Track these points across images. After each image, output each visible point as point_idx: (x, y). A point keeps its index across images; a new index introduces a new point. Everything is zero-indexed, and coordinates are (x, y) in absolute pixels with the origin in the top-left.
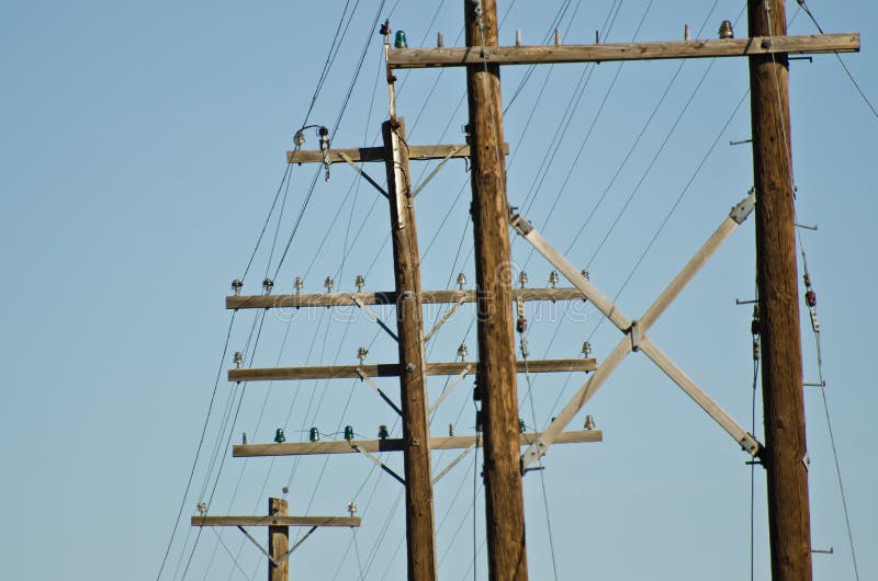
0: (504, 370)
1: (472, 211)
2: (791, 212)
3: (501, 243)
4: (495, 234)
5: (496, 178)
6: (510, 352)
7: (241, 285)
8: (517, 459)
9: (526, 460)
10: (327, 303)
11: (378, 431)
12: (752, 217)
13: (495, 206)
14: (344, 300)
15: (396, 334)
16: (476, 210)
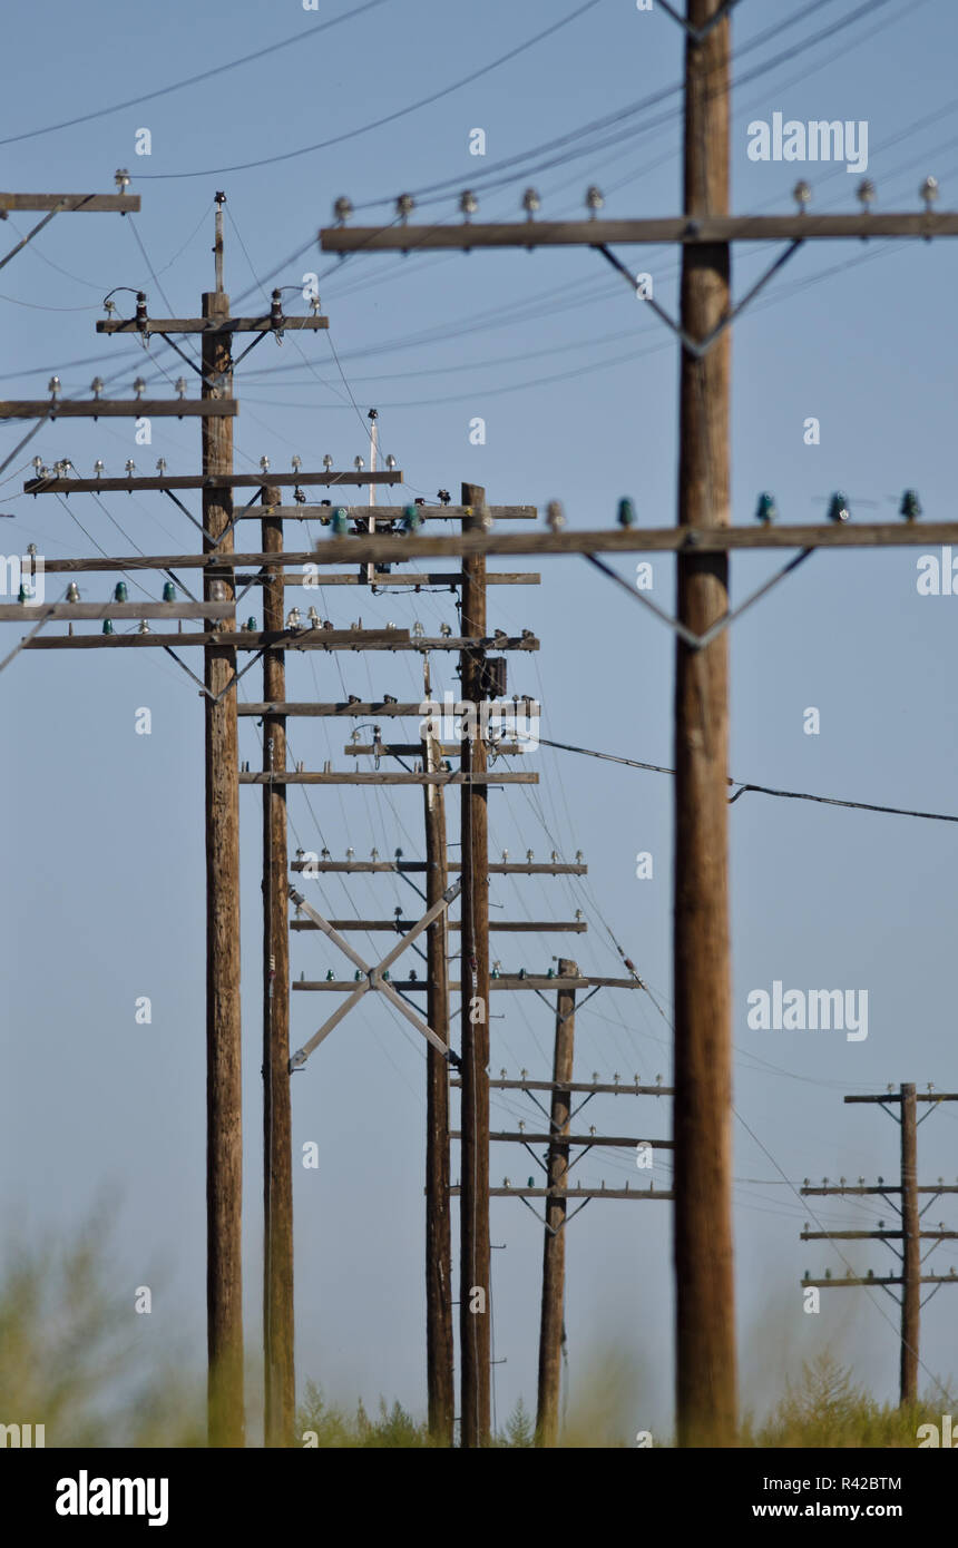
0: (279, 1000)
1: (262, 887)
2: (485, 896)
3: (280, 911)
4: (276, 903)
5: (279, 863)
6: (285, 987)
7: (303, 852)
8: (286, 1062)
9: (292, 1063)
10: (373, 868)
11: (409, 974)
12: (459, 899)
13: (277, 883)
14: (385, 867)
15: (425, 895)
16: (265, 886)
